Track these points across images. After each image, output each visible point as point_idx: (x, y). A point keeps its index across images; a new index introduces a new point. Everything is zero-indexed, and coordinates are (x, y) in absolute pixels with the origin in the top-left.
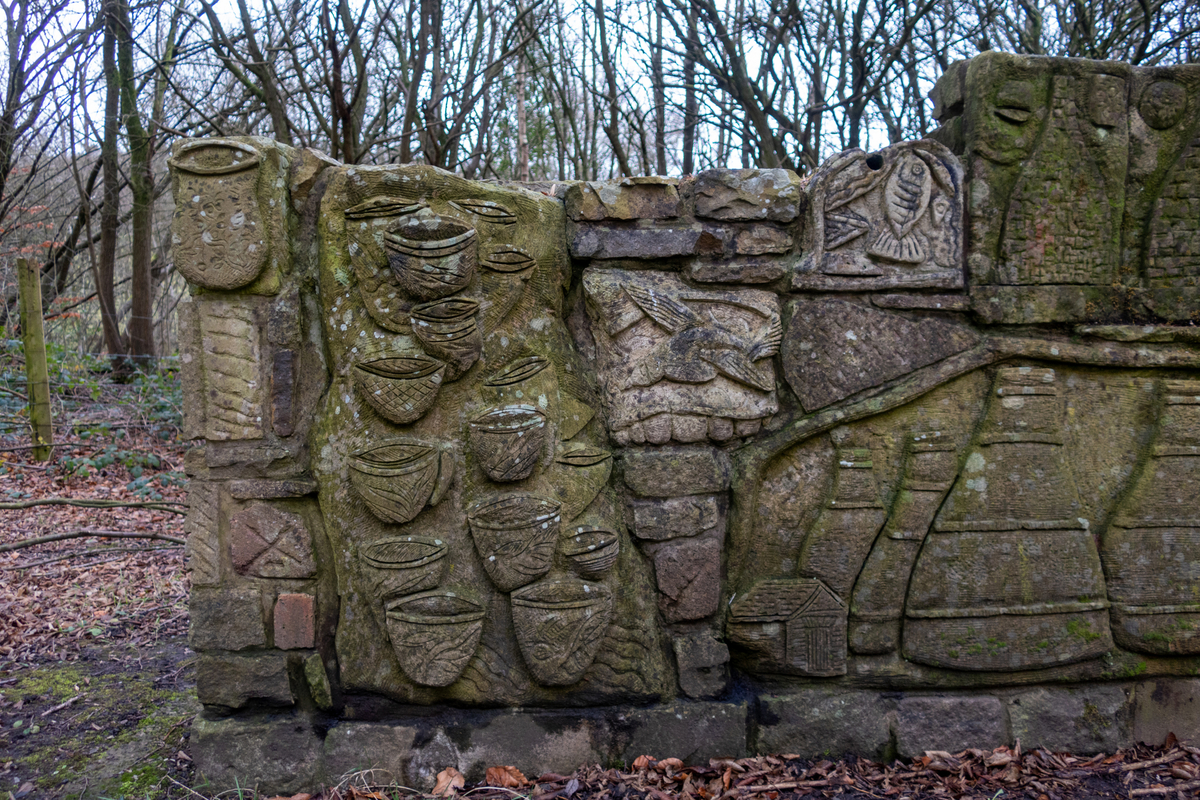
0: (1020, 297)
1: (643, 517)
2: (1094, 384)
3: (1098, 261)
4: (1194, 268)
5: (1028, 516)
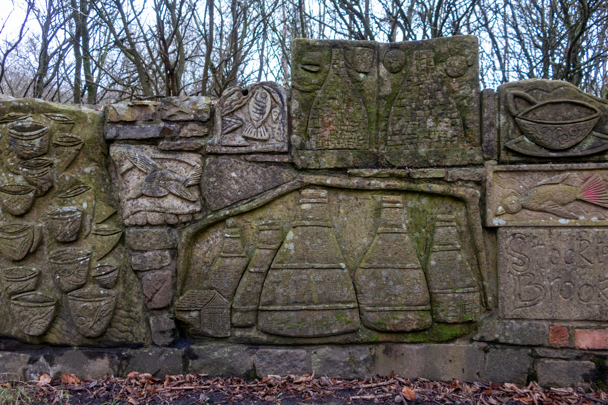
0: (317, 156)
1: (135, 260)
2: (352, 198)
3: (361, 138)
4: (409, 141)
5: (315, 262)
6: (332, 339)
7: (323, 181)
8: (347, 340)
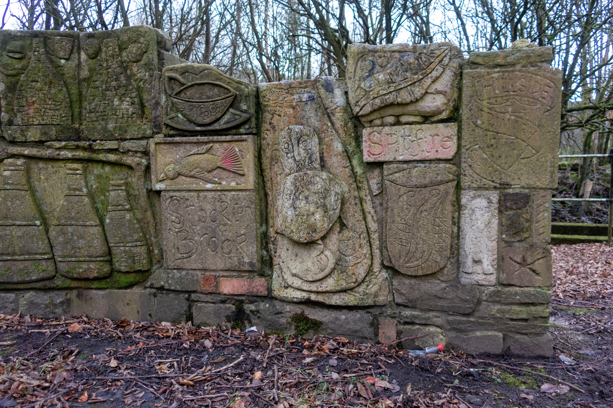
0: (22, 131)
2: (50, 166)
3: (63, 115)
4: (101, 117)
5: (16, 220)
6: (33, 285)
7: (22, 152)
8: (45, 285)
